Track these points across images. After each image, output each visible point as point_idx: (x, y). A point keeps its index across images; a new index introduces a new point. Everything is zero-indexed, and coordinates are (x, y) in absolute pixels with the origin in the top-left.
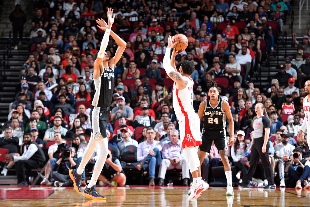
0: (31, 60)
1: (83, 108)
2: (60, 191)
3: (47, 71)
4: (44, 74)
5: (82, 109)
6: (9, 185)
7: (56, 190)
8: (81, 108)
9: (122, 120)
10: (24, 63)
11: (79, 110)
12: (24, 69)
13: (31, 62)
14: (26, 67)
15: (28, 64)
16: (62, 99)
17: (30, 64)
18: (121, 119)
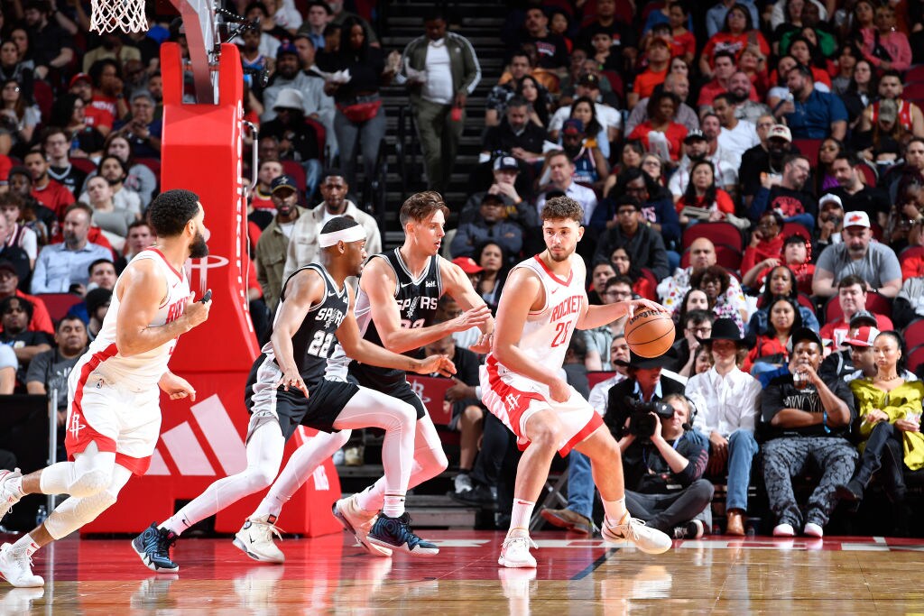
0: (518, 71)
1: (706, 252)
2: (627, 553)
3: (577, 114)
4: (566, 124)
5: (703, 255)
6: (445, 528)
7: (614, 550)
8: (698, 252)
9: (853, 293)
10: (492, 86)
11: (694, 257)
12: (492, 106)
13: (520, 82)
14: (502, 97)
15: (507, 87)
16: (627, 214)
17: (514, 85)
18: (848, 289)
